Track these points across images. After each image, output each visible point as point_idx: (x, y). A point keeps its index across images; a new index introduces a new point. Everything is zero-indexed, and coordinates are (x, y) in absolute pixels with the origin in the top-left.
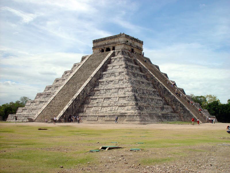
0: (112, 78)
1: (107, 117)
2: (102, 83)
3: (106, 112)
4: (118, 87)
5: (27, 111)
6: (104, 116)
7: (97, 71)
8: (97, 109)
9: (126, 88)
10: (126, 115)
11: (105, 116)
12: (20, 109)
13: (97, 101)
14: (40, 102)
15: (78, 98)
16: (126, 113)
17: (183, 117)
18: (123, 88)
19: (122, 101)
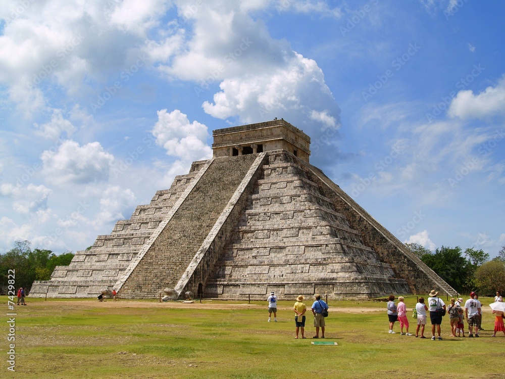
0: (276, 207)
1: (290, 287)
2: (257, 217)
3: (282, 276)
4: (296, 225)
5: (81, 273)
6: (283, 285)
7: (242, 191)
8: (258, 269)
9: (316, 227)
10: (334, 281)
11: (285, 285)
12: (60, 271)
13: (254, 255)
14: (110, 254)
15: (212, 247)
16: (333, 279)
17: (415, 285)
18: (309, 228)
19: (313, 253)
